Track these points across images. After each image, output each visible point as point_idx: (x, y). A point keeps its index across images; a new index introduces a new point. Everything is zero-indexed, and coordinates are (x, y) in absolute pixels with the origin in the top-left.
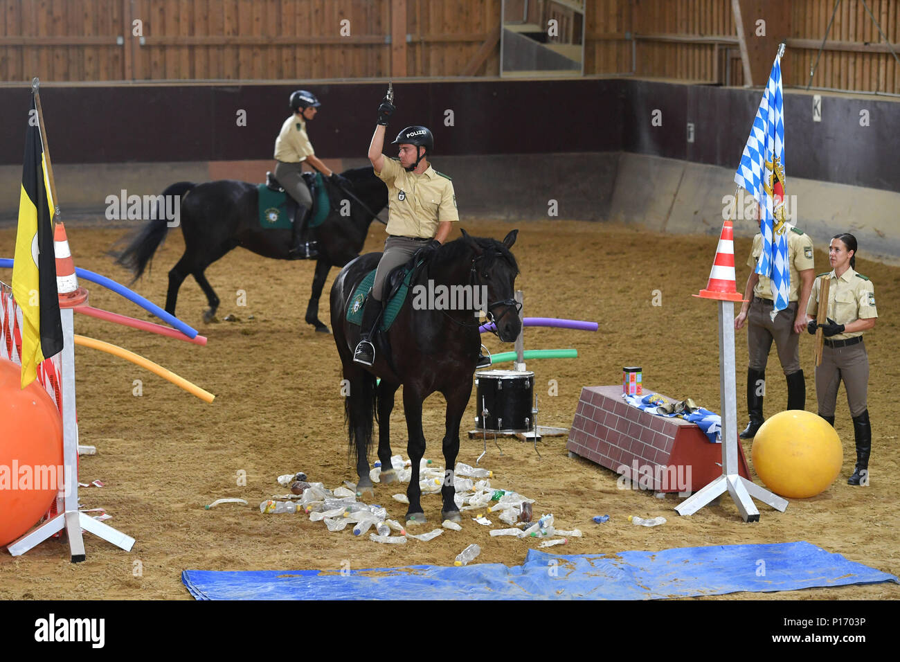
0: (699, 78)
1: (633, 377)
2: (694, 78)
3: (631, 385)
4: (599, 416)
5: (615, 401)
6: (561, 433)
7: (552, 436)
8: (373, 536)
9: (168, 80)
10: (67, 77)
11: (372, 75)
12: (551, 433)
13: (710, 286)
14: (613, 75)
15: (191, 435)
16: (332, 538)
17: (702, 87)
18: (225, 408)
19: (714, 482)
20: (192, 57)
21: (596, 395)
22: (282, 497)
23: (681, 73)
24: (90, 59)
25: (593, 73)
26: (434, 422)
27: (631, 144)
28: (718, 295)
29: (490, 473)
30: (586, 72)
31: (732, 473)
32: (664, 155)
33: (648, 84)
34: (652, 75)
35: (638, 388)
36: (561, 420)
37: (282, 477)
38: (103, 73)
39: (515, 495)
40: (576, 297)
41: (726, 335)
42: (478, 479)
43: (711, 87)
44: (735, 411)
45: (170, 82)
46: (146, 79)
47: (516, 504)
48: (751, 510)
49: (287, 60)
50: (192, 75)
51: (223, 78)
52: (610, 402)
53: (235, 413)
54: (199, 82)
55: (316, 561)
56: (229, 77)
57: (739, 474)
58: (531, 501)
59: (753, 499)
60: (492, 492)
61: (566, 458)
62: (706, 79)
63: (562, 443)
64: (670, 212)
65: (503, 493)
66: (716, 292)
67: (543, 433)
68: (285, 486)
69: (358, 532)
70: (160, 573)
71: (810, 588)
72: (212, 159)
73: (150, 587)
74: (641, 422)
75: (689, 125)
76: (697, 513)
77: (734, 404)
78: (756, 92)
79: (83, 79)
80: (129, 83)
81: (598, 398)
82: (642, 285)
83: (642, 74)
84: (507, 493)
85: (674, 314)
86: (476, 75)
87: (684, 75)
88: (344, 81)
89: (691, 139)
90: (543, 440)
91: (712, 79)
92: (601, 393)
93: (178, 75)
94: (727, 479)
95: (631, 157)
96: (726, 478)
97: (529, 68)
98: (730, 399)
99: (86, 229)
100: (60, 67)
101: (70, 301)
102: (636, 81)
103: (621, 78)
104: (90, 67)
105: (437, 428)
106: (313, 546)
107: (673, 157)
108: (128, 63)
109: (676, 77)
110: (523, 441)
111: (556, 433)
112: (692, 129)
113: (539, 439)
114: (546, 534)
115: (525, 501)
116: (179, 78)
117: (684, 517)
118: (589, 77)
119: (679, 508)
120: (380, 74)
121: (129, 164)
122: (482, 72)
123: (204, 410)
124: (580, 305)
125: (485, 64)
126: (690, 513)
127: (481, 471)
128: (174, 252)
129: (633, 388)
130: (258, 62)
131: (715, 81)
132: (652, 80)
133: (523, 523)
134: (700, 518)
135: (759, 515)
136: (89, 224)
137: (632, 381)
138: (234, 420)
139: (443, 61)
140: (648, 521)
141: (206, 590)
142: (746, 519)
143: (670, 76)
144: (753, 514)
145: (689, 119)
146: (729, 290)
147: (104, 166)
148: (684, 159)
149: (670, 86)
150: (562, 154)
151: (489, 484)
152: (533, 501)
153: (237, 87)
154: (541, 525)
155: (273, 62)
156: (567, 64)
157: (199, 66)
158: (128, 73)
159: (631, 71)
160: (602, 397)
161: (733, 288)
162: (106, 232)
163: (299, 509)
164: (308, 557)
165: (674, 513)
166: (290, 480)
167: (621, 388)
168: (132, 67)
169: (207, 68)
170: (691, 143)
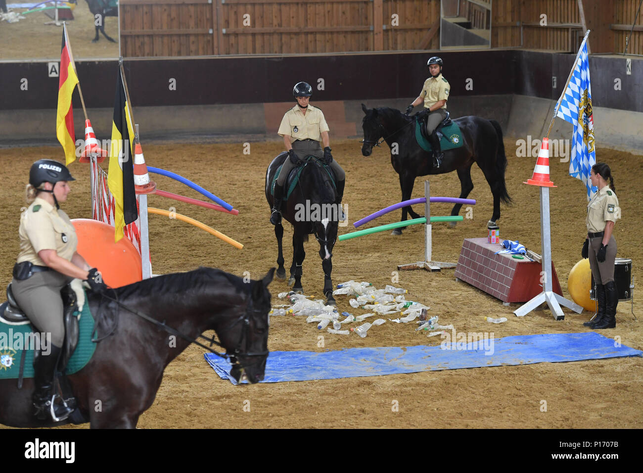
0: (561, 49)
1: (493, 233)
2: (557, 49)
3: (493, 237)
4: (473, 256)
5: (482, 247)
6: (454, 266)
7: (448, 268)
8: (330, 330)
9: (239, 55)
10: (179, 54)
11: (362, 50)
12: (447, 266)
13: (534, 177)
14: (509, 48)
15: (232, 268)
16: (304, 331)
17: (561, 54)
18: (255, 252)
19: (538, 296)
20: (254, 41)
21: (472, 243)
22: (278, 306)
23: (550, 46)
24: (193, 42)
25: (497, 47)
26: (378, 260)
27: (519, 89)
28: (538, 183)
29: (406, 291)
30: (492, 46)
31: (549, 290)
32: (539, 96)
33: (529, 53)
34: (532, 47)
35: (497, 239)
36: (455, 258)
37: (281, 294)
38: (201, 51)
39: (419, 305)
40: (479, 183)
41: (545, 208)
42: (398, 295)
43: (566, 54)
44: (550, 253)
45: (241, 56)
46: (226, 54)
47: (418, 310)
48: (559, 312)
49: (311, 42)
50: (254, 51)
51: (273, 53)
52: (479, 248)
53: (260, 255)
54: (259, 55)
55: (293, 345)
56: (276, 52)
57: (553, 291)
58: (427, 308)
59: (561, 306)
60: (404, 303)
61: (454, 282)
62: (564, 49)
63: (453, 272)
64: (542, 131)
65: (412, 303)
66: (537, 181)
67: (442, 267)
68: (282, 299)
69: (320, 327)
70: (198, 352)
71: (588, 360)
72: (265, 102)
73: (191, 360)
74: (497, 260)
75: (553, 77)
76: (528, 315)
77: (550, 249)
78: (593, 57)
79: (189, 55)
80: (216, 57)
81: (473, 246)
82: (519, 175)
83: (526, 47)
84: (414, 303)
85: (536, 193)
86: (425, 49)
87: (552, 48)
88: (345, 53)
89: (555, 87)
90: (441, 271)
91: (568, 50)
92: (474, 242)
93: (246, 52)
94: (546, 294)
95: (520, 98)
96: (544, 294)
97: (459, 44)
98: (547, 246)
99: (191, 144)
100: (175, 48)
101: (145, 190)
102: (522, 51)
103: (514, 49)
104: (193, 48)
105: (380, 263)
106: (293, 336)
107: (544, 97)
108: (215, 44)
109: (547, 49)
110: (430, 272)
111: (450, 267)
112: (555, 80)
113: (439, 270)
114: (433, 328)
115: (424, 308)
116: (247, 53)
117: (519, 317)
118: (494, 49)
119: (516, 312)
120: (367, 49)
121: (217, 105)
122: (429, 47)
123: (242, 254)
124: (480, 188)
125: (430, 43)
126: (523, 315)
127: (400, 290)
128: (241, 158)
129: (494, 239)
130: (294, 43)
131: (570, 51)
132: (532, 50)
133: (420, 321)
134: (529, 318)
135: (564, 316)
136: (193, 142)
137: (493, 235)
138: (259, 259)
139: (405, 40)
140: (496, 320)
141: (217, 362)
142: (556, 318)
143: (543, 48)
144: (560, 315)
145: (553, 74)
146: (545, 180)
147: (201, 106)
148: (551, 99)
149: (542, 54)
150: (478, 96)
151: (404, 298)
152: (429, 308)
153: (281, 58)
154: (430, 323)
155: (302, 43)
156: (481, 41)
157: (258, 46)
158: (216, 50)
159: (520, 45)
160: (475, 245)
161: (548, 179)
162: (203, 146)
163: (288, 313)
164: (288, 342)
165: (513, 314)
166: (285, 295)
167: (486, 239)
168: (218, 47)
169: (263, 46)
170: (555, 89)
